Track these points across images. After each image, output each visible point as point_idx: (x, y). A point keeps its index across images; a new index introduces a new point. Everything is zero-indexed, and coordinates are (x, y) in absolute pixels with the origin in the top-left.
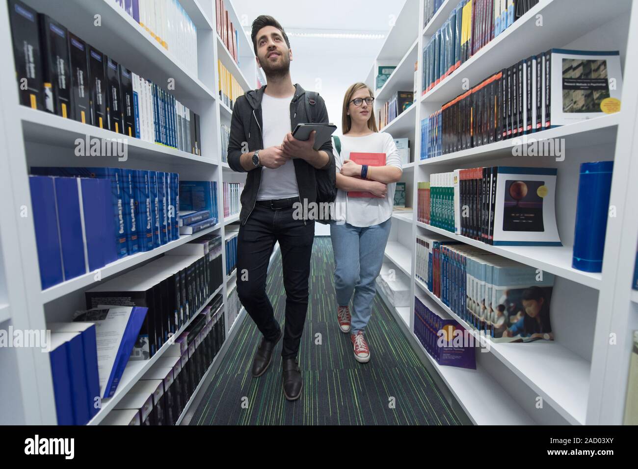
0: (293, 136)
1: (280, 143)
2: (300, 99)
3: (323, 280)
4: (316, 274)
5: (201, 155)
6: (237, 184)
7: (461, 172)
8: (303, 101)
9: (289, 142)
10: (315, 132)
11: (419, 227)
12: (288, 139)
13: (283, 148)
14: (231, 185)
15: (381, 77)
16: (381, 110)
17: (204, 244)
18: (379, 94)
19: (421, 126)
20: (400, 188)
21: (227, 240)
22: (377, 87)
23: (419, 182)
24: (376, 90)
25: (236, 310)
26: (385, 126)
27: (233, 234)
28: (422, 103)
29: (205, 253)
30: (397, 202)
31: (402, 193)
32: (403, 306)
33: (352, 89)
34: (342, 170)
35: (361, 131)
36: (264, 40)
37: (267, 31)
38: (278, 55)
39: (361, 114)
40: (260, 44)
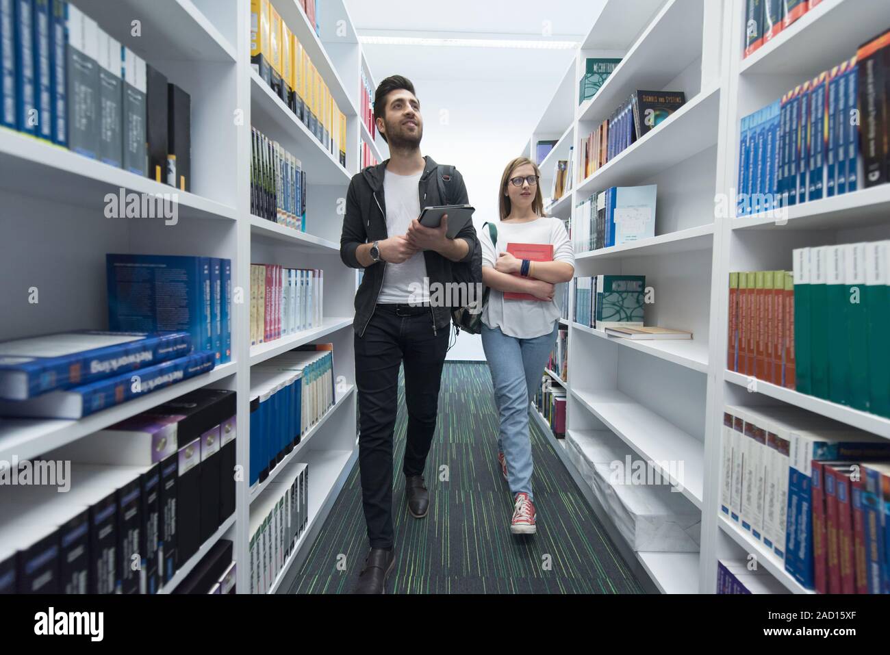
0: (420, 222)
2: (431, 176)
5: (187, 191)
6: (308, 270)
8: (435, 177)
9: (414, 230)
10: (446, 216)
11: (730, 385)
12: (413, 226)
13: (408, 238)
14: (290, 272)
15: (591, 79)
16: (589, 139)
17: (155, 431)
18: (584, 111)
19: (742, 133)
20: (634, 285)
21: (258, 399)
22: (583, 97)
23: (734, 270)
24: (580, 103)
25: (281, 550)
26: (600, 166)
27: (286, 378)
28: (746, 75)
29: (154, 459)
30: (629, 315)
31: (638, 296)
32: (657, 550)
33: (512, 165)
34: (497, 264)
35: (524, 216)
36: (400, 103)
37: (404, 94)
38: (416, 125)
39: (521, 197)
40: (393, 106)
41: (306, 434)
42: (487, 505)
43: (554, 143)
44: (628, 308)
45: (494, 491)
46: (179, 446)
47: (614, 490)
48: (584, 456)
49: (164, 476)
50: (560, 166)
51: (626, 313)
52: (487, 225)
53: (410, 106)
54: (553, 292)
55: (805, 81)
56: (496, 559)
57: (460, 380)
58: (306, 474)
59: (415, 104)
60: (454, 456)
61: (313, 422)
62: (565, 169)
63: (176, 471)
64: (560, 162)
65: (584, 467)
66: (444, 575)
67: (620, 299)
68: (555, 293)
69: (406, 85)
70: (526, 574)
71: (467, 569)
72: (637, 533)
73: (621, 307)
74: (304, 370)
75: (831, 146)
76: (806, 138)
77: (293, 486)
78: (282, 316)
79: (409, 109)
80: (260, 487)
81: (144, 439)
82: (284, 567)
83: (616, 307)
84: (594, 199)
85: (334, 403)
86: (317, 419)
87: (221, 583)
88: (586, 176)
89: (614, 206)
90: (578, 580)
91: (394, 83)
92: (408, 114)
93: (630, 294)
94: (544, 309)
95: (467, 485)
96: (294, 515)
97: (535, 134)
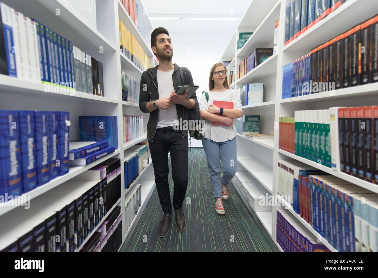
0: (176, 92)
1: (169, 96)
2: (177, 72)
3: (199, 182)
4: (193, 177)
5: (103, 96)
6: (138, 116)
7: (339, 110)
8: (179, 72)
9: (173, 96)
10: (187, 90)
11: (280, 154)
12: (173, 94)
13: (170, 99)
14: (133, 117)
15: (241, 41)
16: (240, 64)
17: (101, 170)
18: (239, 53)
19: (283, 71)
20: (256, 119)
21: (126, 161)
22: (238, 48)
23: (281, 116)
24: (237, 50)
25: (133, 213)
26: (244, 75)
27: (133, 155)
28: (285, 51)
29: (101, 178)
30: (254, 130)
31: (257, 123)
32: (262, 211)
33: (215, 66)
34: (209, 110)
35: (220, 89)
36: (163, 40)
37: (165, 36)
38: (170, 50)
39: (219, 80)
40: (159, 42)
41: (140, 174)
42: (204, 198)
43: (230, 62)
44: (254, 127)
45: (207, 194)
46: (107, 175)
47: (248, 192)
48: (239, 180)
49: (104, 183)
50: (230, 73)
51: (253, 129)
52: (204, 93)
53: (167, 41)
54: (232, 122)
55: (299, 58)
56: (207, 215)
57: (195, 155)
58: (141, 187)
59: (169, 41)
60: (193, 182)
61: (142, 170)
62: (232, 74)
63: (106, 182)
64: (230, 71)
65: (239, 184)
66: (189, 220)
67: (251, 124)
68: (233, 123)
69: (166, 32)
70: (217, 220)
71: (197, 219)
72: (255, 205)
73: (251, 127)
74: (139, 152)
75: (304, 80)
76: (298, 76)
77: (137, 191)
78: (131, 133)
79: (168, 43)
80: (128, 190)
81: (98, 172)
82: (135, 218)
83: (249, 127)
84: (241, 87)
85: (148, 163)
86: (143, 169)
87: (118, 219)
88: (240, 78)
89: (248, 90)
90: (235, 221)
91: (160, 30)
92: (167, 45)
93: (254, 122)
94: (229, 130)
95: (197, 192)
96: (137, 201)
97: (222, 58)
